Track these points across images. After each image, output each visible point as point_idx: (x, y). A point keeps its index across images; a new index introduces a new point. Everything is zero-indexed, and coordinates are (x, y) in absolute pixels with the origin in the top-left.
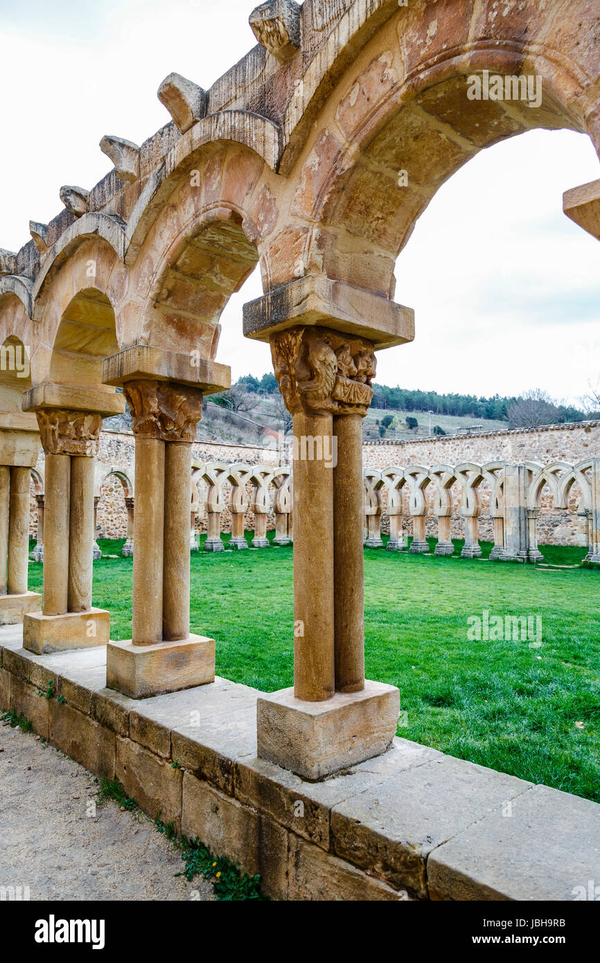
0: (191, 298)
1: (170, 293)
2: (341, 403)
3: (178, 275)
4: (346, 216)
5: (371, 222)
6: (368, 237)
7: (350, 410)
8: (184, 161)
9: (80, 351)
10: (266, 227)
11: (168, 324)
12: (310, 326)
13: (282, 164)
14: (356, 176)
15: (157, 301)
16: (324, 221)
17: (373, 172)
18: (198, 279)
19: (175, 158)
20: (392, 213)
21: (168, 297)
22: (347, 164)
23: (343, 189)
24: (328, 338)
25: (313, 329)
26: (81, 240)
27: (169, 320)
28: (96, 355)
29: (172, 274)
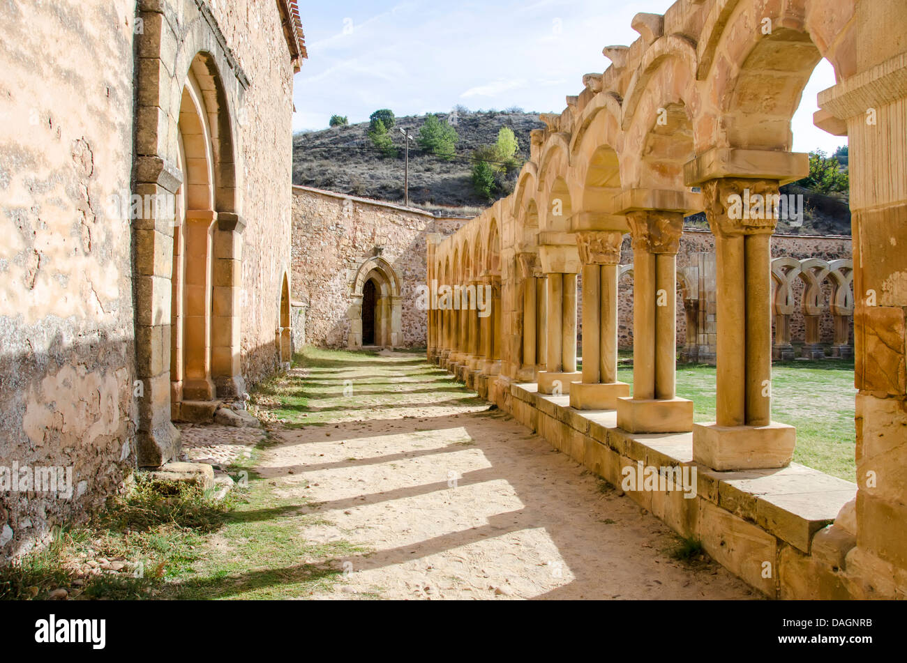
0: (668, 149)
1: (652, 149)
2: (747, 227)
3: (657, 136)
4: (740, 104)
5: (762, 103)
6: (761, 112)
7: (756, 232)
8: (652, 64)
9: (603, 186)
10: (696, 111)
11: (653, 169)
12: (720, 178)
13: (699, 74)
14: (740, 81)
15: (643, 155)
16: (724, 110)
17: (753, 76)
18: (671, 135)
19: (646, 60)
20: (777, 93)
21: (651, 151)
22: (734, 74)
23: (733, 90)
24: (734, 184)
25: (723, 180)
26: (598, 110)
27: (654, 167)
28: (615, 187)
29: (652, 135)
